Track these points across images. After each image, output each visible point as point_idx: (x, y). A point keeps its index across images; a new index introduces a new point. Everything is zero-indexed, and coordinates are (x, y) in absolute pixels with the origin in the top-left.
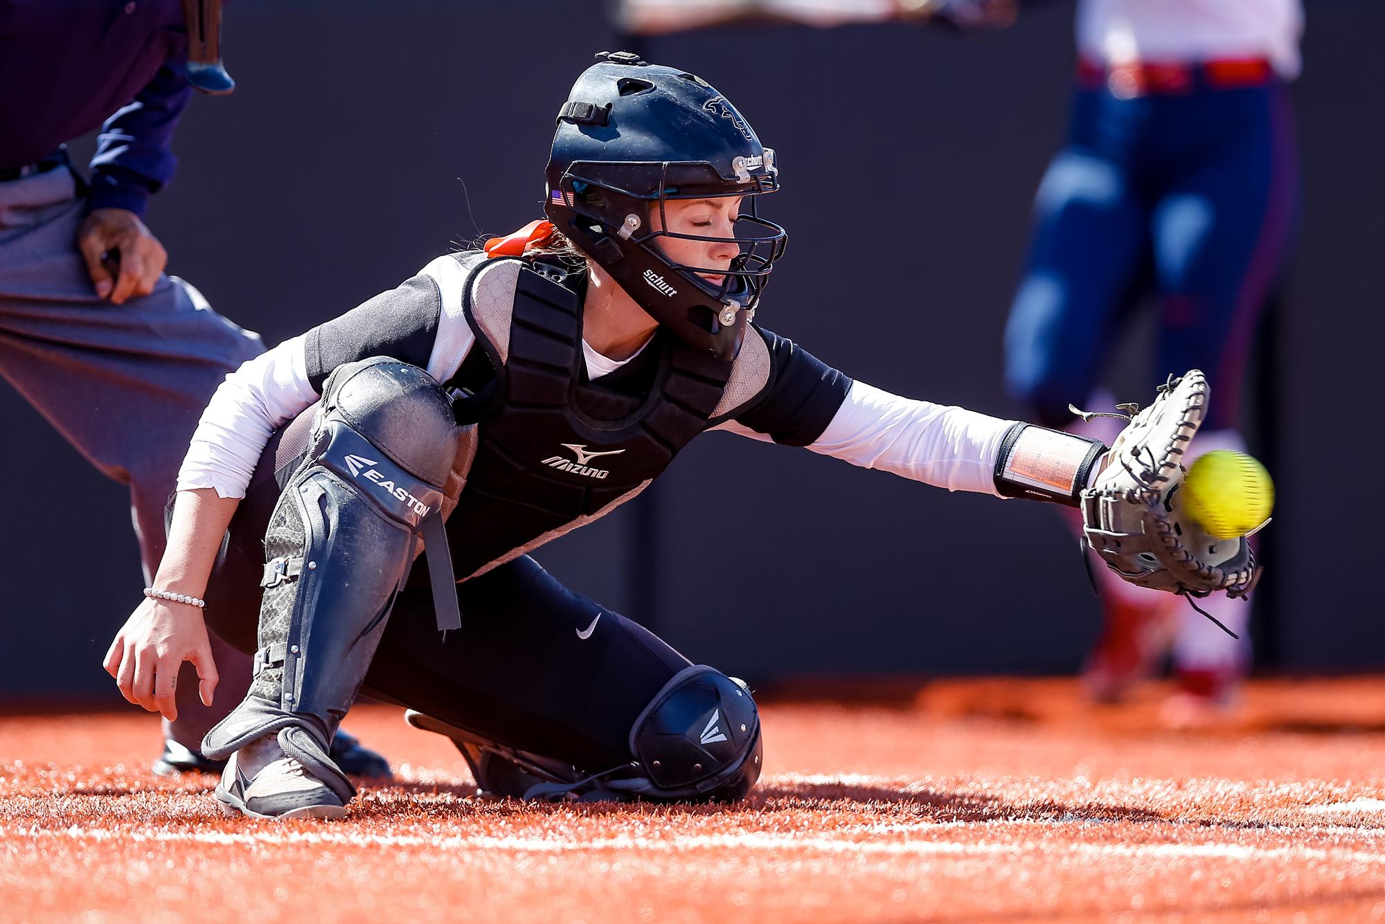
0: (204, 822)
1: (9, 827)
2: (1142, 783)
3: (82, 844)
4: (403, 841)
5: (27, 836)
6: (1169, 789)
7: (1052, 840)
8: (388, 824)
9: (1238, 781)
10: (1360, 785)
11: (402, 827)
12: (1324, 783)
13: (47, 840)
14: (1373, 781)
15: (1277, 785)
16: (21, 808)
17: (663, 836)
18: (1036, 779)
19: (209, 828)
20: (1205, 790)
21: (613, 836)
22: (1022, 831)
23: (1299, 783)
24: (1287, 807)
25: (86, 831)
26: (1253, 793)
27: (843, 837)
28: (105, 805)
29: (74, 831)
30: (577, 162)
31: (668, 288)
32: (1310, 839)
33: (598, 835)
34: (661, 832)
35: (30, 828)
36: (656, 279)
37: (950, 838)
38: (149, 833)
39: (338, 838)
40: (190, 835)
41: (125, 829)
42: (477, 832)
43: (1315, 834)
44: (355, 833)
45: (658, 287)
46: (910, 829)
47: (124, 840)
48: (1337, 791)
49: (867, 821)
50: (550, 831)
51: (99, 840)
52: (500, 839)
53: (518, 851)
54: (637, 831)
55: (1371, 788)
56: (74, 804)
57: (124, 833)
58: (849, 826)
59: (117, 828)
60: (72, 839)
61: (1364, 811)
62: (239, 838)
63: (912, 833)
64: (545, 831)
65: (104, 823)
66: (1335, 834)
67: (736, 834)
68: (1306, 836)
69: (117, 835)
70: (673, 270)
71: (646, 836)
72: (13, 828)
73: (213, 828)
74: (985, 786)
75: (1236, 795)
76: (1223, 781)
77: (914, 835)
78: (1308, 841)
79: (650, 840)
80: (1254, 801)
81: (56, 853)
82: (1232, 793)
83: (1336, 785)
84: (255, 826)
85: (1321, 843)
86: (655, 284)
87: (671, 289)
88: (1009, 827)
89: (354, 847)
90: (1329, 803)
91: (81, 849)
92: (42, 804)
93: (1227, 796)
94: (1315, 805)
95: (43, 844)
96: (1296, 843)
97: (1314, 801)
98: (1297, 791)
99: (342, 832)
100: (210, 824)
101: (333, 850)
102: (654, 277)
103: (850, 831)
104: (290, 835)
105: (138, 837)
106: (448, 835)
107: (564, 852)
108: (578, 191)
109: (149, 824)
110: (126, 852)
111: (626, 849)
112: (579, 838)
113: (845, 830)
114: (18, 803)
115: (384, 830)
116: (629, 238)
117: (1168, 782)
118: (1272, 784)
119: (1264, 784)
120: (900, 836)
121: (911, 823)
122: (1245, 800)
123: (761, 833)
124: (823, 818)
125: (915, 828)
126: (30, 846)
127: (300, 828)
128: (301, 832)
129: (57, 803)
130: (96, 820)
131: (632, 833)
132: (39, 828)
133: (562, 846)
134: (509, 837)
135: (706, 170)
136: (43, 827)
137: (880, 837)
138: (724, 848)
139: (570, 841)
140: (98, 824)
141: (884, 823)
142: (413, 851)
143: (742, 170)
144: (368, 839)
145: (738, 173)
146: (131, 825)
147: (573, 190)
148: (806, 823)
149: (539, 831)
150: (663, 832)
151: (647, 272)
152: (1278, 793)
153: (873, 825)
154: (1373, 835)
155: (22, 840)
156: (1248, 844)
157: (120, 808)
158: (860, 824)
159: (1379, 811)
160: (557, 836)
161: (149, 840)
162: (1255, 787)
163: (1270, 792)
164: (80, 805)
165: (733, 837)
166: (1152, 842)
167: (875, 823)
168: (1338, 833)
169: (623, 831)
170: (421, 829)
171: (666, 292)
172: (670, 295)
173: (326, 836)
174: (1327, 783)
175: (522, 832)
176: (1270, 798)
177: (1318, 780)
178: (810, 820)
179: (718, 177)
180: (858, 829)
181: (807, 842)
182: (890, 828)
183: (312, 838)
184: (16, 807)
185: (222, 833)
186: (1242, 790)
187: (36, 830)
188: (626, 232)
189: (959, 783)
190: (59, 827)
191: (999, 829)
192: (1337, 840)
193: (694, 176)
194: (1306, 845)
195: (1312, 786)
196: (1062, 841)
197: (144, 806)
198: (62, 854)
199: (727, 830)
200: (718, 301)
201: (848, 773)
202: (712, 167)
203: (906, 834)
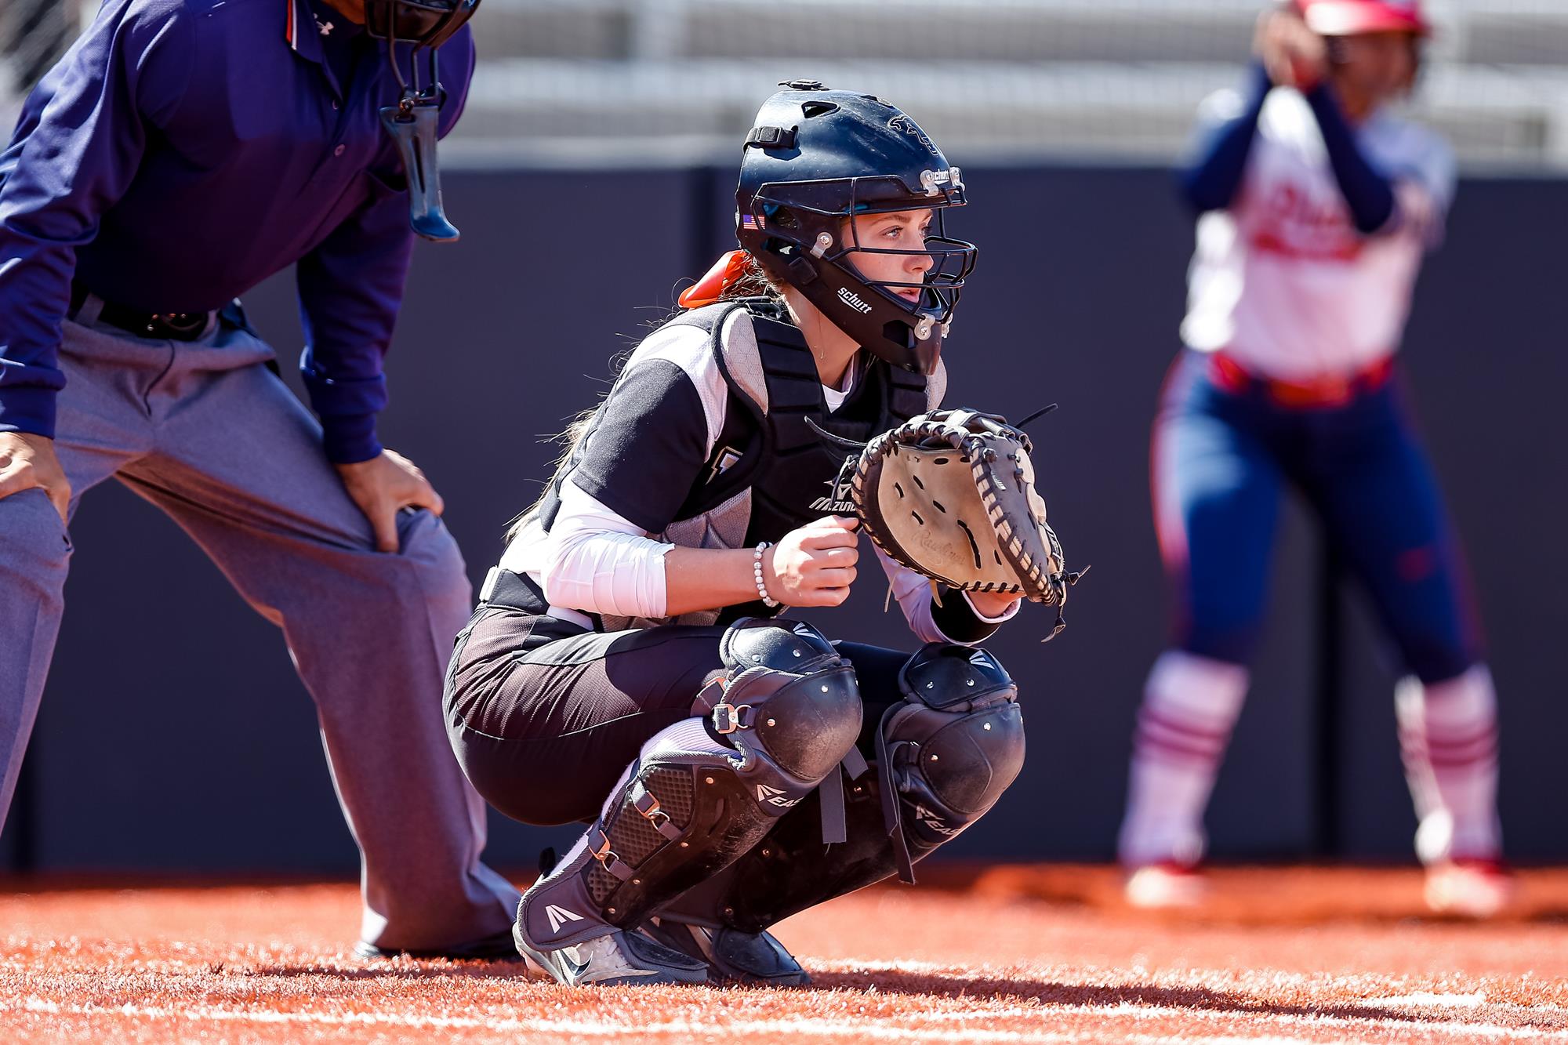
0: (259, 1002)
1: (62, 1004)
2: (1199, 974)
3: (136, 1022)
4: (457, 1022)
5: (81, 1014)
6: (1226, 980)
7: (1109, 1030)
8: (443, 1005)
9: (1295, 974)
10: (1418, 979)
11: (458, 1009)
12: (1381, 976)
13: (100, 1018)
14: (1431, 975)
15: (1333, 978)
16: (75, 985)
17: (720, 1020)
18: (1092, 968)
19: (263, 1008)
20: (1263, 982)
21: (667, 1020)
22: (1078, 1020)
23: (1356, 976)
24: (1344, 1000)
25: (140, 1009)
26: (1309, 986)
27: (899, 1024)
28: (160, 983)
29: (128, 1009)
30: (766, 184)
31: (862, 305)
32: (1365, 1032)
33: (653, 1019)
34: (716, 1016)
35: (84, 1005)
36: (850, 297)
37: (1007, 1027)
38: (203, 1012)
39: (393, 1018)
40: (245, 1015)
41: (179, 1007)
42: (532, 1014)
43: (1371, 1027)
44: (411, 1013)
45: (852, 304)
46: (966, 1016)
47: (178, 1019)
48: (1394, 984)
49: (923, 1009)
50: (605, 1015)
51: (152, 1018)
52: (556, 1022)
53: (574, 1035)
54: (692, 1015)
55: (1428, 982)
56: (128, 981)
57: (179, 1012)
58: (905, 1013)
59: (171, 1005)
60: (125, 1017)
61: (1420, 1004)
62: (293, 1017)
63: (968, 1021)
64: (601, 1015)
65: (159, 1001)
66: (1391, 1028)
67: (792, 1019)
68: (1362, 1029)
69: (171, 1014)
70: (867, 286)
71: (702, 1021)
72: (66, 1004)
73: (268, 1007)
74: (1043, 974)
75: (1293, 987)
76: (1280, 973)
77: (971, 1024)
78: (1363, 1034)
79: (706, 1025)
80: (1312, 993)
81: (109, 1031)
82: (1288, 986)
83: (1393, 978)
84: (310, 1006)
85: (1377, 1037)
86: (850, 302)
87: (866, 305)
88: (1065, 1016)
89: (409, 1029)
90: (1385, 997)
91: (134, 1028)
92: (97, 981)
93: (1283, 989)
94: (1371, 998)
95: (97, 1022)
96: (1352, 1037)
97: (1371, 994)
98: (1354, 983)
99: (397, 1013)
100: (264, 1003)
101: (387, 1032)
102: (848, 295)
103: (906, 1018)
104: (344, 1015)
105: (192, 1016)
106: (503, 1017)
107: (618, 1036)
108: (768, 214)
109: (203, 1003)
110: (180, 1031)
111: (681, 1033)
112: (635, 1023)
113: (901, 1018)
114: (72, 979)
115: (440, 1011)
116: (822, 257)
117: (1224, 973)
118: (1329, 976)
119: (1321, 977)
120: (956, 1025)
121: (967, 1011)
122: (1302, 993)
123: (818, 1020)
124: (880, 1004)
125: (972, 1016)
126: (83, 1023)
127: (356, 1009)
128: (356, 1013)
129: (112, 980)
130: (150, 998)
131: (688, 1017)
132: (93, 1006)
133: (616, 1030)
134: (565, 1020)
135: (895, 184)
136: (97, 1004)
137: (937, 1025)
138: (780, 1033)
139: (625, 1025)
140: (152, 1002)
141: (940, 1010)
142: (468, 1033)
143: (930, 183)
144: (423, 1020)
145: (926, 187)
146: (185, 1003)
147: (764, 213)
148: (862, 1009)
149: (595, 1014)
150: (719, 1017)
151: (842, 290)
152: (1335, 986)
153: (929, 1013)
154: (1429, 1029)
155: (74, 1016)
156: (1304, 1037)
157: (175, 986)
158: (916, 1011)
159: (1435, 1005)
160: (612, 1020)
161: (203, 1019)
162: (1312, 978)
163: (1327, 984)
164: (135, 982)
165: (789, 1023)
166: (1206, 1035)
167: (932, 1010)
168: (1394, 1028)
169: (678, 1016)
170: (476, 1010)
171: (861, 309)
172: (865, 312)
173: (381, 1017)
174: (1385, 976)
175: (578, 1016)
176: (1326, 991)
177: (1375, 974)
178: (867, 1006)
179: (907, 191)
180: (914, 1017)
181: (862, 1029)
182: (946, 1016)
183: (367, 1018)
184: (70, 984)
185: (277, 1013)
186: (1298, 982)
187: (91, 1008)
188: (818, 251)
189: (1016, 970)
190: (113, 1004)
191: (1055, 1019)
192: (1393, 1034)
193: (884, 191)
194: (1361, 1039)
195: (1369, 979)
196: (1117, 1030)
197: (199, 984)
198: (115, 1032)
199: (784, 1015)
200: (912, 314)
201: (905, 959)
202: (900, 181)
203: (962, 1023)
